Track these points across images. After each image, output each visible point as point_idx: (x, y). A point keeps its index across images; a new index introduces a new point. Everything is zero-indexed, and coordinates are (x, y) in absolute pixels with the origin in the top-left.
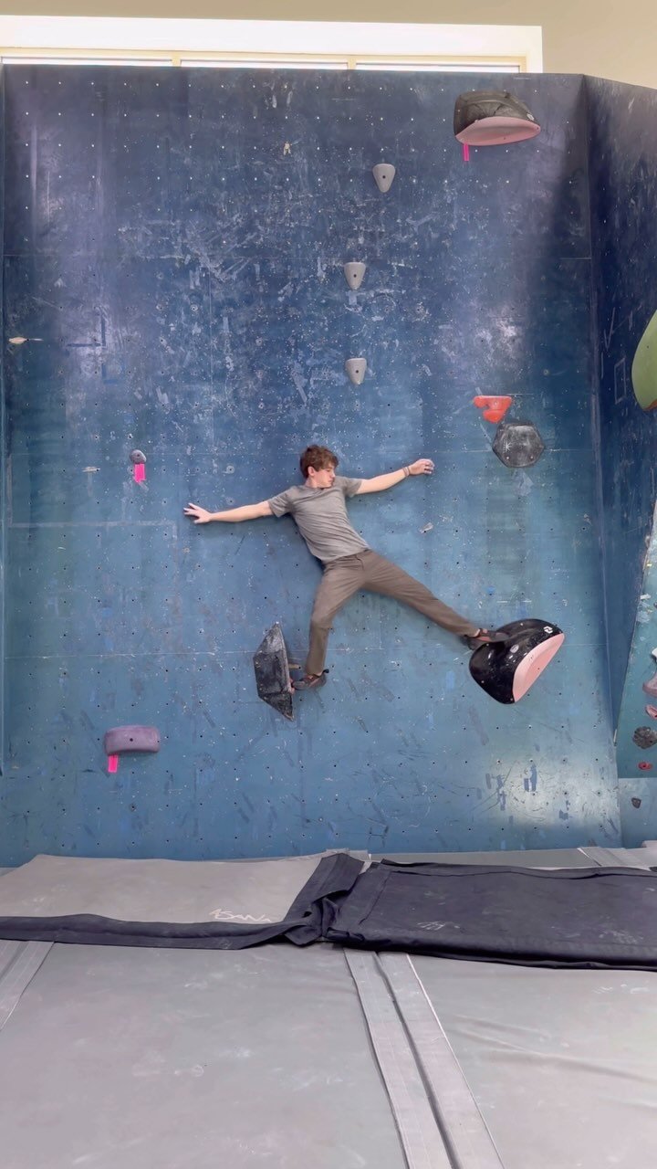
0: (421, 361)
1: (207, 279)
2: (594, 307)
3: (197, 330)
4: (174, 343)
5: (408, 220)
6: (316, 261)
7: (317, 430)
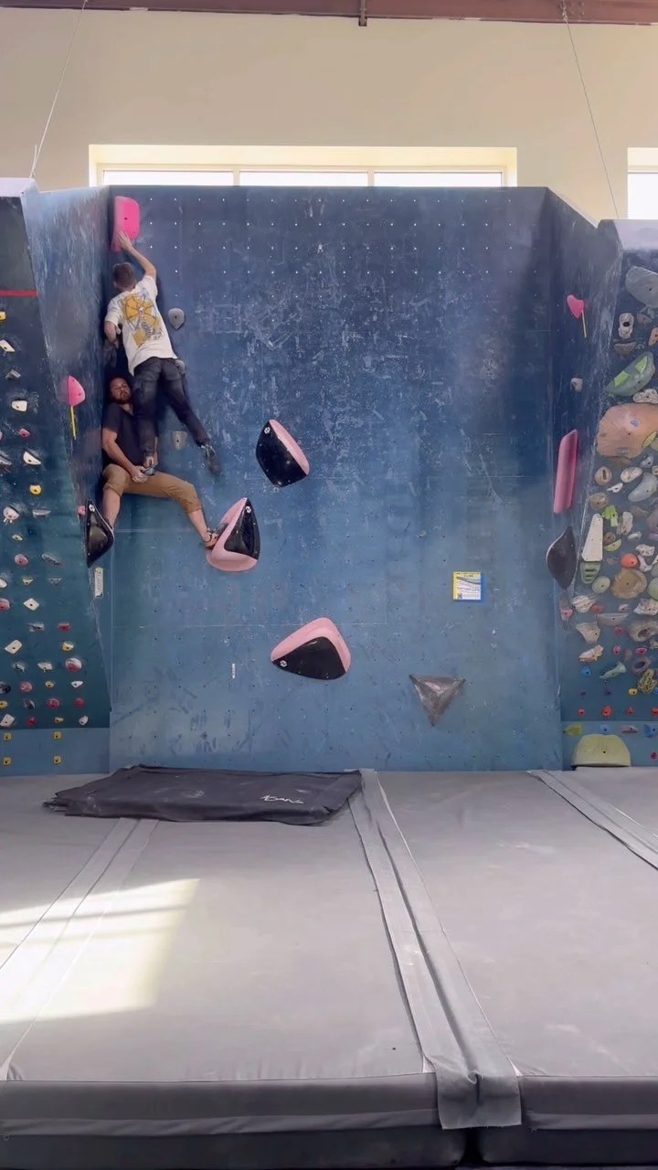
0: (418, 409)
1: (261, 348)
2: (550, 368)
3: (252, 386)
4: (236, 396)
5: (411, 303)
6: (341, 334)
7: (341, 460)
